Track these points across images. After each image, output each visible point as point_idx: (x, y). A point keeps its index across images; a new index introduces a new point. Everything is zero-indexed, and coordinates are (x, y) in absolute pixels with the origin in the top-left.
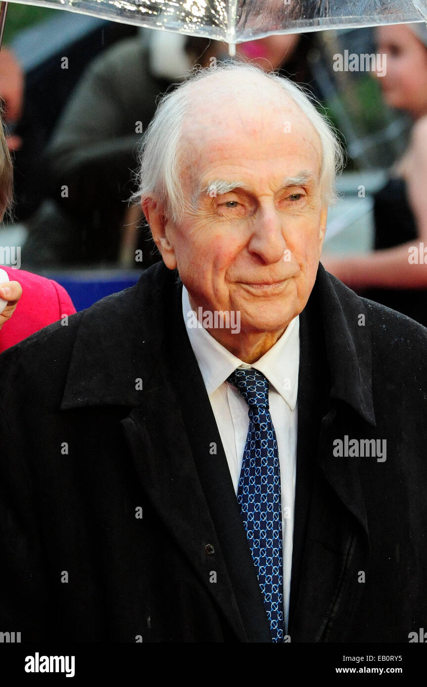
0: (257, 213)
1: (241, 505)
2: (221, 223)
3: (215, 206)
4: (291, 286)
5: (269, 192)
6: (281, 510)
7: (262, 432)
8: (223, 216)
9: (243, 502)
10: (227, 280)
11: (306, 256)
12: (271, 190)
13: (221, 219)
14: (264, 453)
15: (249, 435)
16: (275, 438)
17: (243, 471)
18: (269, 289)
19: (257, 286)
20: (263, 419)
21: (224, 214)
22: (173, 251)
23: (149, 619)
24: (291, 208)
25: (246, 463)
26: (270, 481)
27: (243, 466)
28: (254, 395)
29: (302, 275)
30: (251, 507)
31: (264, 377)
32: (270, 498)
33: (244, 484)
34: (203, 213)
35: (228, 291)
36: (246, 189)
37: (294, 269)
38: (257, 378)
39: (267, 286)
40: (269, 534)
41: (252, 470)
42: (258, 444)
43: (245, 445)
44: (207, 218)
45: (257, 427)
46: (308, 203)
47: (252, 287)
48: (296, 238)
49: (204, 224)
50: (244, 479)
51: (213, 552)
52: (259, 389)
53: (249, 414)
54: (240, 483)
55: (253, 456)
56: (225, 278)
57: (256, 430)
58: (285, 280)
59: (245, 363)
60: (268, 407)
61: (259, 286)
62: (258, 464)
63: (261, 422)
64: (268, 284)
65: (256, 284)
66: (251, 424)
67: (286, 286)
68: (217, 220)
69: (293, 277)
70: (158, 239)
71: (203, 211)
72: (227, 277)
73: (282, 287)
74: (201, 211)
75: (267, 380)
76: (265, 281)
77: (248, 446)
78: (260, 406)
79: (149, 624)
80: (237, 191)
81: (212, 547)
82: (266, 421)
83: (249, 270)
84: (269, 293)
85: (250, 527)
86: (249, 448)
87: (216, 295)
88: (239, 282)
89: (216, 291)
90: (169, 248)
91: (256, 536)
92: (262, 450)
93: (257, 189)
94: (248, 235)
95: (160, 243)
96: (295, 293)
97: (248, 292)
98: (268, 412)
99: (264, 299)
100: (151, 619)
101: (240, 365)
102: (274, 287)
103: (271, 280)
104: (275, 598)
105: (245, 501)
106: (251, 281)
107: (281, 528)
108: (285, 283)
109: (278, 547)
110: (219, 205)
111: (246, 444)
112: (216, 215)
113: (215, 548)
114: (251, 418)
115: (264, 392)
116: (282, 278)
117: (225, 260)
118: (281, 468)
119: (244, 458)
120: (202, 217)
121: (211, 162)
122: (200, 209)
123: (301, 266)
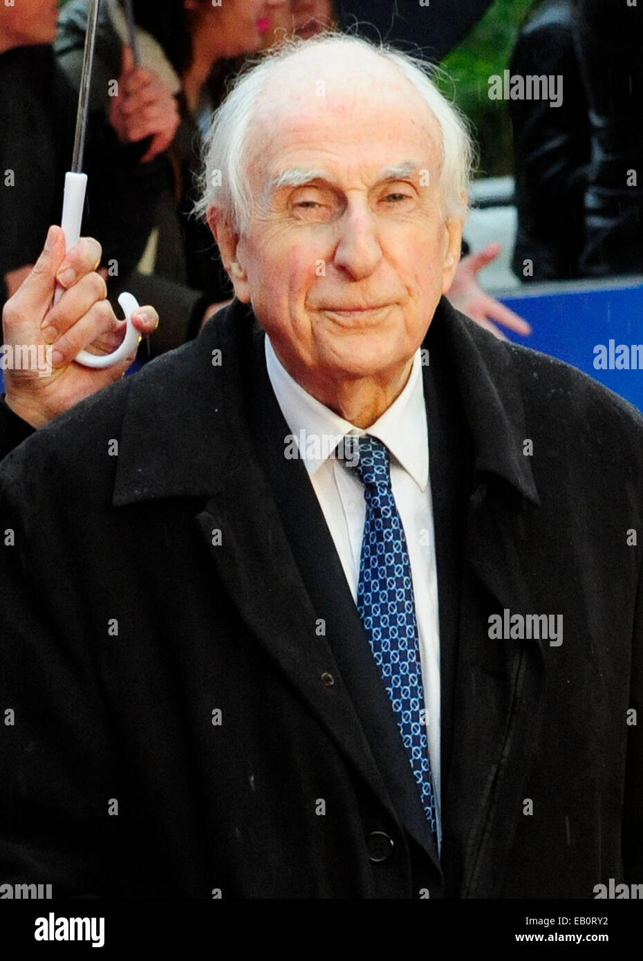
0: (345, 215)
1: (363, 620)
2: (298, 230)
3: (290, 206)
4: (396, 316)
5: (359, 184)
6: (416, 623)
7: (384, 520)
8: (299, 219)
9: (366, 616)
10: (308, 308)
11: (416, 276)
12: (363, 182)
13: (299, 223)
14: (389, 547)
15: (366, 526)
16: (401, 527)
17: (362, 574)
18: (361, 317)
19: (345, 313)
20: (385, 500)
21: (301, 217)
22: (245, 278)
23: (252, 778)
24: (394, 211)
25: (366, 563)
26: (400, 585)
27: (361, 568)
28: (371, 470)
29: (412, 302)
30: (377, 621)
31: (384, 445)
32: (401, 607)
33: (365, 592)
34: (275, 216)
35: (310, 323)
36: (328, 179)
37: (399, 292)
38: (374, 448)
39: (359, 313)
40: (403, 656)
41: (375, 572)
42: (380, 536)
43: (362, 539)
44: (280, 223)
45: (377, 512)
46: (419, 206)
47: (340, 315)
48: (399, 250)
49: (277, 230)
50: (364, 585)
51: (332, 683)
52: (377, 461)
53: (365, 496)
54: (360, 590)
55: (374, 553)
56: (305, 304)
57: (376, 517)
58: (385, 305)
59: (356, 428)
60: (389, 486)
61: (348, 313)
62: (382, 563)
63: (382, 505)
64: (360, 309)
65: (345, 310)
66: (368, 511)
67: (388, 315)
68: (293, 225)
69: (398, 304)
70: (229, 265)
71: (275, 214)
72: (308, 303)
73: (381, 314)
74: (273, 214)
75: (387, 450)
76: (356, 305)
77: (367, 539)
78: (380, 485)
79: (252, 784)
80: (317, 184)
81: (330, 676)
82: (388, 504)
83: (334, 291)
84: (362, 323)
85: (377, 648)
86: (367, 543)
87: (295, 328)
88: (323, 309)
89: (294, 321)
90: (241, 274)
91: (386, 659)
92: (386, 543)
93: (345, 182)
94: (333, 242)
95: (230, 269)
96: (401, 325)
97: (334, 321)
98: (390, 492)
99: (356, 331)
100: (255, 779)
101: (349, 430)
102: (369, 314)
103: (363, 304)
104: (416, 741)
105: (368, 613)
106: (338, 305)
107: (418, 647)
108: (386, 310)
109: (415, 673)
110: (294, 206)
111: (364, 538)
112: (291, 219)
113: (334, 678)
114: (368, 501)
115: (384, 465)
116: (381, 302)
117: (302, 278)
118: (412, 567)
119: (362, 556)
120: (273, 222)
121: (284, 147)
122: (271, 211)
123: (408, 289)
